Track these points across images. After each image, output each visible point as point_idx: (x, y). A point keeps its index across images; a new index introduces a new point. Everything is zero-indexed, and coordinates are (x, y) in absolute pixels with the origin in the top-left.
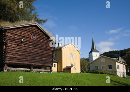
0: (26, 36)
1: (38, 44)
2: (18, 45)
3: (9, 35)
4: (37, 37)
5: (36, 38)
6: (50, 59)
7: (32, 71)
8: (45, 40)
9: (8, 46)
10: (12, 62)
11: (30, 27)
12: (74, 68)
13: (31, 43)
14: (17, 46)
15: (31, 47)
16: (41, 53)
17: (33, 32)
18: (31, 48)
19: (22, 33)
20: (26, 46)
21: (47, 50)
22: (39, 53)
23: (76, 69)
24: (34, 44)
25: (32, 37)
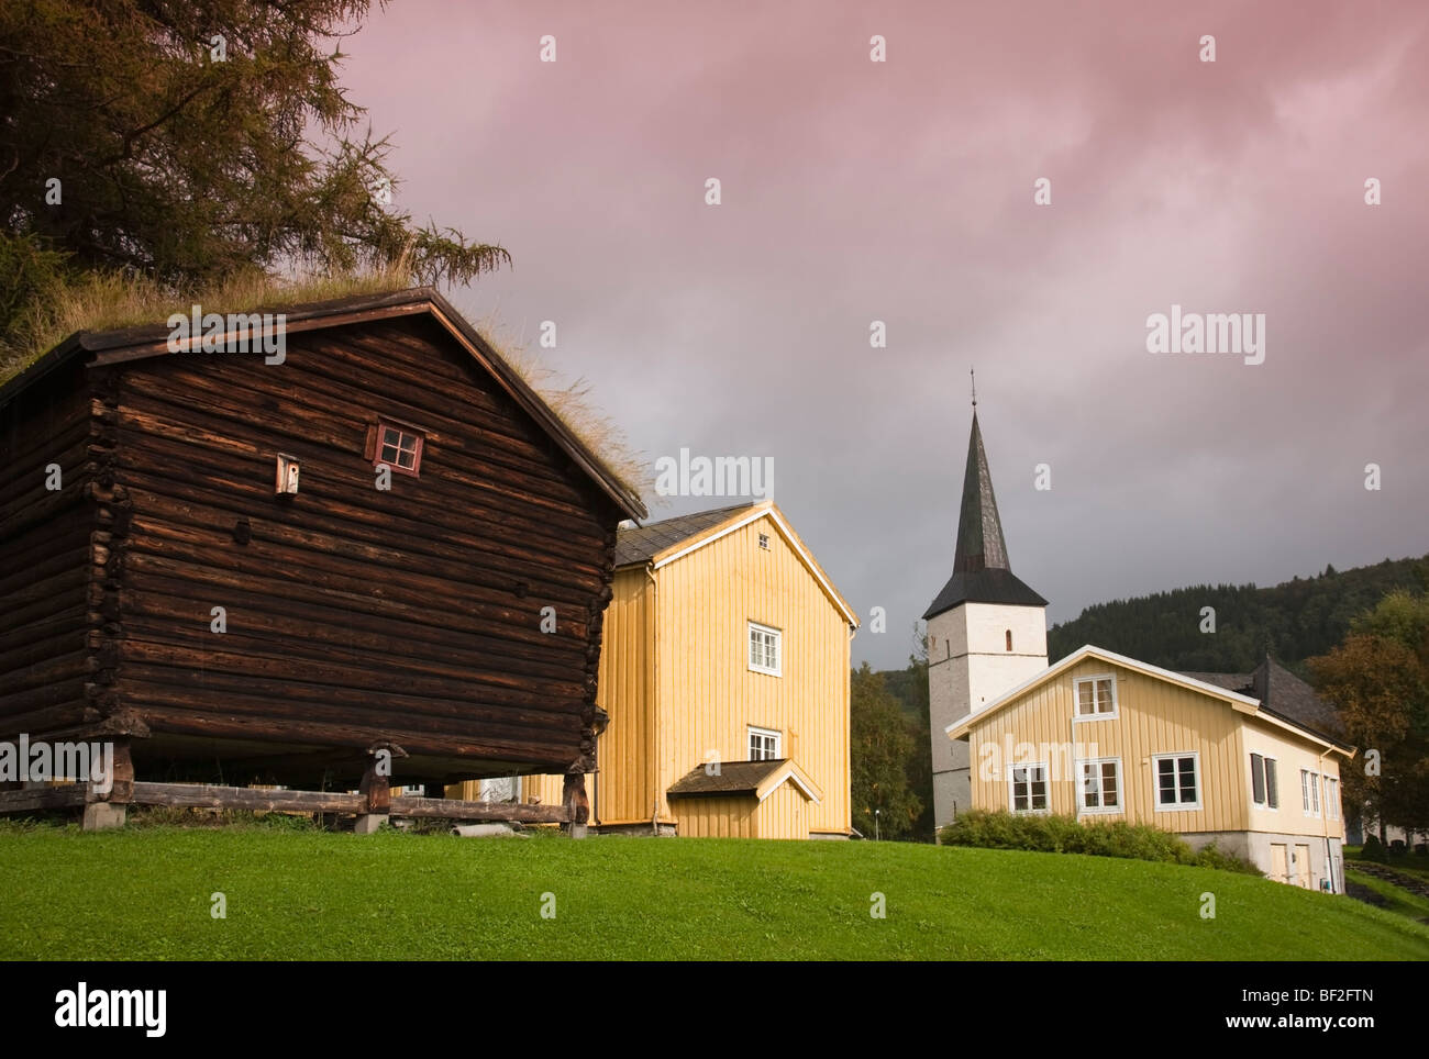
0: (322, 438)
1: (449, 519)
2: (241, 536)
3: (146, 421)
4: (434, 451)
5: (425, 456)
6: (566, 688)
7: (385, 818)
8: (519, 478)
9: (143, 542)
10: (177, 719)
11: (370, 341)
12: (790, 781)
13: (373, 517)
14: (228, 543)
15: (372, 552)
16: (471, 624)
17: (400, 388)
18: (375, 563)
19: (284, 406)
20: (320, 541)
21: (532, 586)
22: (455, 620)
23: (807, 798)
24: (405, 523)
25: (382, 443)
